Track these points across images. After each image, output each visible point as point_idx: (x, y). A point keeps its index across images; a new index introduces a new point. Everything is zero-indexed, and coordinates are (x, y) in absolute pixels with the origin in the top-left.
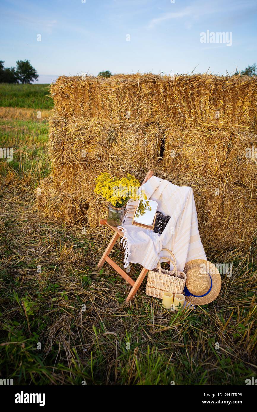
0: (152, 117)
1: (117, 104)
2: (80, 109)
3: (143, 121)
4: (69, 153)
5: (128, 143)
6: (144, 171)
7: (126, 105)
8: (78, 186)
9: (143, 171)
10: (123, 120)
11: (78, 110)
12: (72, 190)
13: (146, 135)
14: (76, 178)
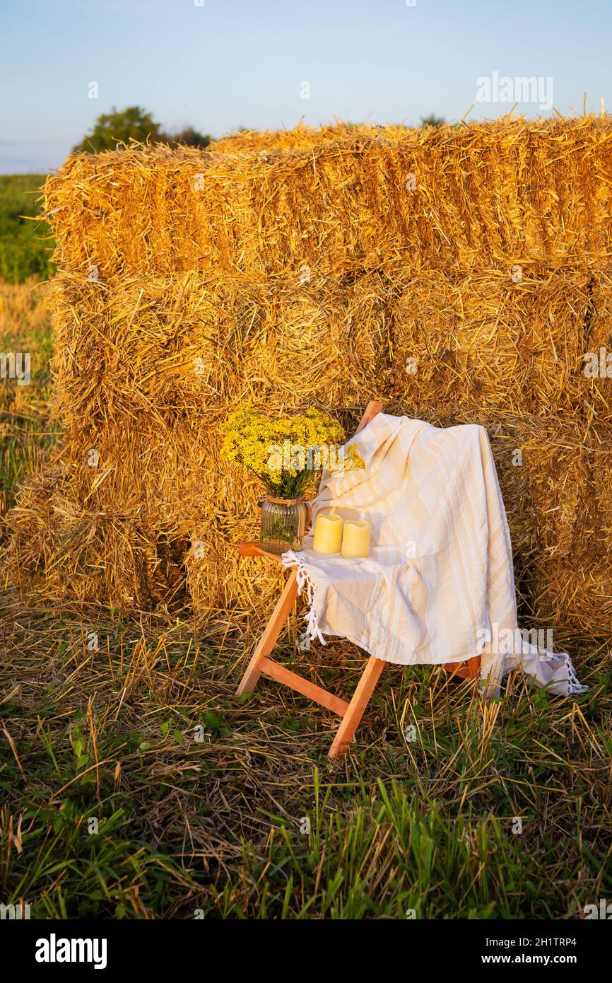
0: (362, 256)
1: (254, 224)
2: (143, 250)
3: (334, 268)
4: (123, 381)
5: (297, 334)
6: (353, 414)
7: (281, 225)
8: (149, 485)
9: (349, 414)
10: (276, 272)
11: (136, 254)
12: (130, 500)
13: (350, 308)
14: (143, 461)
